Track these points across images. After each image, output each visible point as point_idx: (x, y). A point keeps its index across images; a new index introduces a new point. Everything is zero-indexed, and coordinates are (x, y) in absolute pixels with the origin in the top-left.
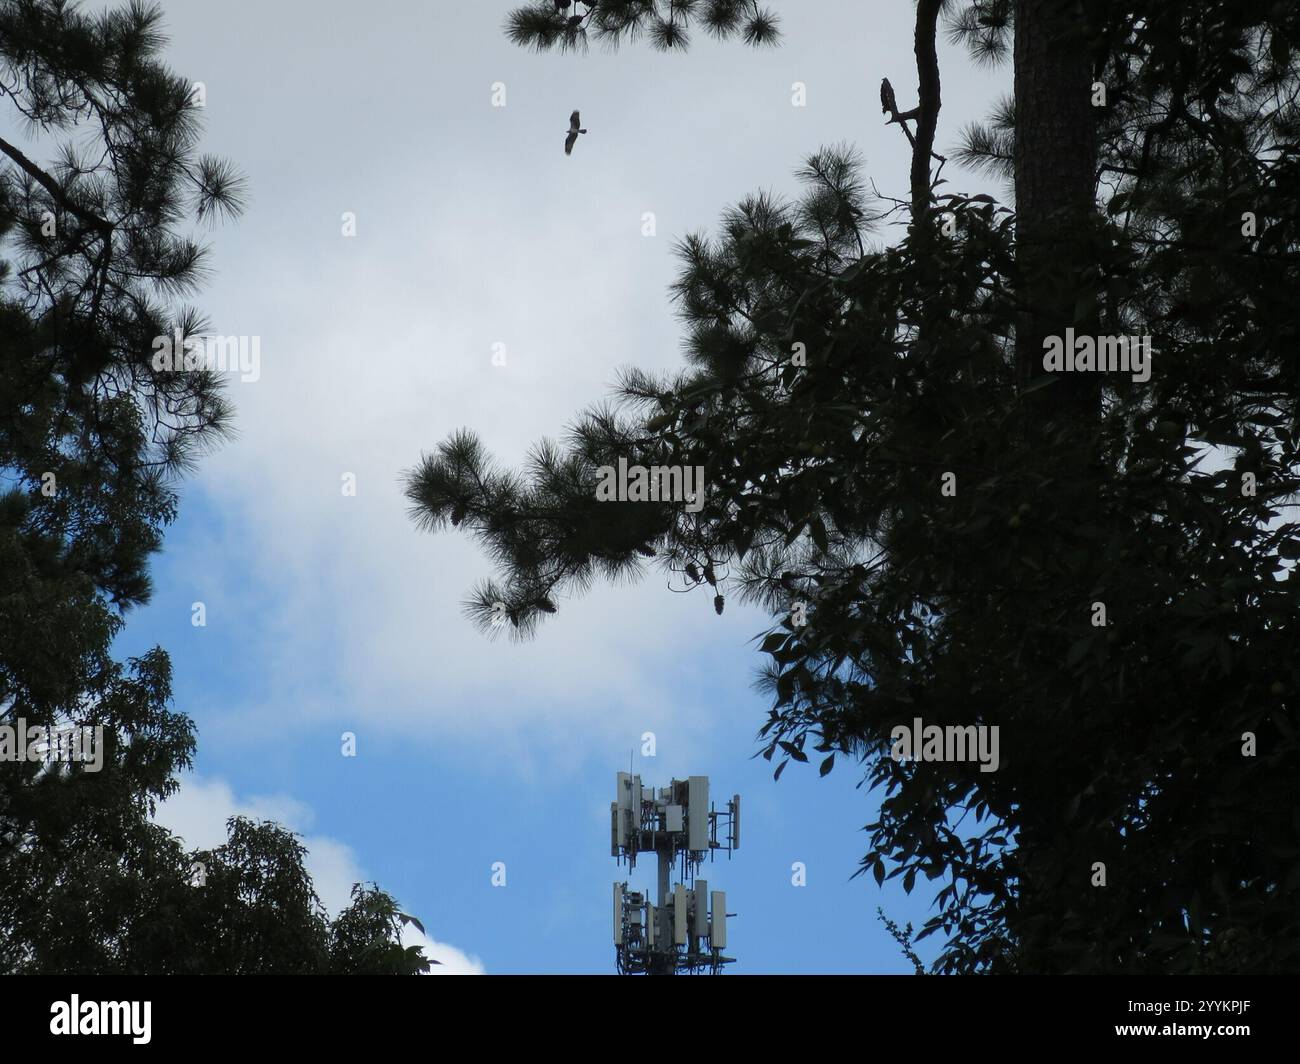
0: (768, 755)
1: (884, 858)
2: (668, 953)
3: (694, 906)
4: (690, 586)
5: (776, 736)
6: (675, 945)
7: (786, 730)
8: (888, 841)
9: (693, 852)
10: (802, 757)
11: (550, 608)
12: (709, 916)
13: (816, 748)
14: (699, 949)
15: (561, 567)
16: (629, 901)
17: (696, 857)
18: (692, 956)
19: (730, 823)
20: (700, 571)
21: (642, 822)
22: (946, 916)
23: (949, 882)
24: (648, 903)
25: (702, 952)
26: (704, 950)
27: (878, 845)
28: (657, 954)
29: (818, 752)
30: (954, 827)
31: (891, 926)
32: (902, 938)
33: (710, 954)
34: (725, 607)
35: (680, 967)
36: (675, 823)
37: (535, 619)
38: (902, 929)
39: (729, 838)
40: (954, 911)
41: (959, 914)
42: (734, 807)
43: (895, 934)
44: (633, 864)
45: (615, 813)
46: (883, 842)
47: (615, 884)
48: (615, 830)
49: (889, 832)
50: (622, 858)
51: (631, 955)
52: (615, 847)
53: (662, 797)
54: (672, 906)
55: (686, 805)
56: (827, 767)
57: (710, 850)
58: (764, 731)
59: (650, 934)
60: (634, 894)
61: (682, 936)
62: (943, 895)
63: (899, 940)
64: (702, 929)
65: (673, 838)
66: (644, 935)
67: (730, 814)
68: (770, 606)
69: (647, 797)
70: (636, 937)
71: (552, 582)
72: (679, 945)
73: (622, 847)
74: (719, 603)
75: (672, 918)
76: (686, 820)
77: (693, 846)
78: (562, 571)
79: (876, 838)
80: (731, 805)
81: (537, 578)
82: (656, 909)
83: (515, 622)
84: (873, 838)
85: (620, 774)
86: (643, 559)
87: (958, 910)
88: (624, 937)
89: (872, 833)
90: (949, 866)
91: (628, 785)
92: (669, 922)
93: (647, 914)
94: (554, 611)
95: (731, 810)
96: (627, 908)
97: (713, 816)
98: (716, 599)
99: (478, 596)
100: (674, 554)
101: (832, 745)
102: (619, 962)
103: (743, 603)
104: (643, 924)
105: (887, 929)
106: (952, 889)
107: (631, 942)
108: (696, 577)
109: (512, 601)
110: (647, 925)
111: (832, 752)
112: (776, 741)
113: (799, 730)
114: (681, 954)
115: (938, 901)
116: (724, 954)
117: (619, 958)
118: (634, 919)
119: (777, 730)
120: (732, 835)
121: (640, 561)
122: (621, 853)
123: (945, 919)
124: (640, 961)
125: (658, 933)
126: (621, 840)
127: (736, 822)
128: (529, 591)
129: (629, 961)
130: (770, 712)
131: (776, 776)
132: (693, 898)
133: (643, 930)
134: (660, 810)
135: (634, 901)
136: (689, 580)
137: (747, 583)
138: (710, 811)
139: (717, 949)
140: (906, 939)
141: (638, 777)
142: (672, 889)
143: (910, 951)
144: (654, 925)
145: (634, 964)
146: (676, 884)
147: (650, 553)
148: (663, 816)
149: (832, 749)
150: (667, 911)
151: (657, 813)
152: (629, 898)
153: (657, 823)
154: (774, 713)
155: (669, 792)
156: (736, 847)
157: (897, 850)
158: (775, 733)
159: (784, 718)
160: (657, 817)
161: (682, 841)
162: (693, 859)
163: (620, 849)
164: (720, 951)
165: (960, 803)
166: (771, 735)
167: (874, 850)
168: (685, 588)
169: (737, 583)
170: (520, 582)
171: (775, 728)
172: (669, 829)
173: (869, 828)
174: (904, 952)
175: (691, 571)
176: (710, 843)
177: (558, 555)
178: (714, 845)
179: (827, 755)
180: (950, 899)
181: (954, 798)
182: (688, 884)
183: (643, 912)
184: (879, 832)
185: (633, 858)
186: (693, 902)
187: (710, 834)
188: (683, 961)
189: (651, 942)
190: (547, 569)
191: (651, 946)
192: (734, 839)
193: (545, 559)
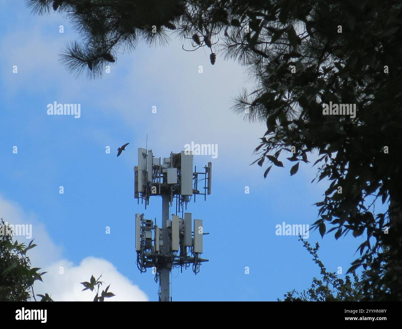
0: (260, 163)
1: (326, 222)
2: (168, 256)
3: (183, 228)
4: (196, 48)
5: (265, 152)
6: (172, 251)
7: (270, 149)
8: (329, 212)
9: (183, 196)
10: (279, 164)
11: (111, 59)
12: (193, 234)
13: (289, 159)
14: (186, 254)
15: (118, 35)
16: (144, 225)
17: (185, 199)
18: (182, 257)
19: (206, 179)
20: (202, 39)
21: (153, 178)
22: (363, 258)
23: (366, 239)
24: (156, 226)
25: (188, 255)
26: (189, 254)
27: (323, 215)
28: (161, 257)
29: (289, 161)
30: (369, 207)
31: (306, 244)
32: (313, 251)
33: (193, 257)
34: (216, 60)
35: (175, 264)
36: (172, 179)
37: (102, 66)
38: (313, 246)
39: (205, 188)
40: (368, 255)
41: (371, 257)
42: (208, 170)
43: (309, 249)
44: (147, 203)
45: (136, 172)
46: (326, 213)
47: (136, 215)
48: (136, 183)
49: (330, 207)
50: (140, 199)
51: (146, 257)
52: (136, 192)
53: (165, 163)
54: (170, 228)
55: (179, 168)
56: (294, 170)
57: (194, 195)
58: (257, 149)
59: (157, 244)
60: (148, 221)
61: (176, 245)
62: (362, 247)
63: (311, 253)
64: (188, 242)
65: (172, 187)
66: (153, 245)
67: (206, 174)
68: (242, 61)
69: (156, 163)
70: (149, 246)
71: (113, 43)
72: (174, 251)
73: (141, 192)
74: (213, 58)
75: (170, 235)
76: (179, 177)
77: (183, 192)
78: (119, 38)
79: (322, 210)
80: (206, 168)
81: (104, 41)
82: (161, 230)
83: (90, 67)
84: (320, 211)
85: (139, 149)
86: (167, 31)
87: (370, 255)
88: (141, 246)
89: (320, 208)
90: (366, 229)
91: (145, 156)
92: (168, 237)
93: (155, 233)
94: (113, 61)
95: (207, 171)
96: (143, 229)
97: (196, 175)
98: (211, 55)
99: (69, 51)
100: (185, 28)
101: (298, 157)
102: (138, 261)
103: (226, 58)
104: (153, 239)
105: (304, 246)
106: (367, 243)
107: (145, 250)
108: (198, 42)
109: (89, 55)
110: (155, 239)
111: (298, 162)
112: (264, 154)
113: (279, 148)
114: (176, 256)
115: (360, 250)
116: (201, 257)
117: (138, 259)
118: (147, 235)
119: (266, 148)
120: (207, 186)
121: (167, 33)
122: (140, 196)
123: (363, 260)
124: (151, 260)
125: (162, 244)
126: (140, 189)
127: (209, 179)
128: (99, 50)
129: (144, 260)
130: (262, 139)
131: (265, 175)
132: (183, 223)
133: (153, 242)
134: (164, 171)
135: (148, 225)
136: (195, 44)
137: (229, 47)
138: (194, 172)
139: (197, 254)
140: (315, 252)
141: (151, 151)
142: (171, 218)
143: (317, 259)
144: (160, 239)
145: (148, 262)
146: (173, 215)
147: (173, 27)
148: (165, 174)
149: (297, 160)
150: (167, 232)
151: (162, 173)
152: (144, 223)
153: (162, 179)
154: (264, 139)
155: (169, 161)
156: (209, 194)
157: (334, 218)
158: (265, 150)
159: (269, 142)
160: (162, 175)
161: (177, 189)
162: (183, 200)
163: (140, 194)
164: (199, 255)
165: (374, 193)
166: (262, 151)
167: (320, 218)
168: (193, 49)
169: (223, 47)
170: (94, 44)
171: (265, 147)
172: (169, 183)
173: (319, 204)
174: (314, 260)
175: (196, 38)
176: (194, 191)
177: (117, 28)
178: (196, 192)
179: (295, 163)
180: (366, 248)
181: (370, 191)
182: (180, 215)
183: (153, 231)
184: (324, 207)
185: (147, 199)
186: (183, 226)
187: (193, 186)
188: (177, 261)
189: (158, 249)
190: (110, 36)
191: (158, 252)
192: (208, 188)
193: (109, 30)
